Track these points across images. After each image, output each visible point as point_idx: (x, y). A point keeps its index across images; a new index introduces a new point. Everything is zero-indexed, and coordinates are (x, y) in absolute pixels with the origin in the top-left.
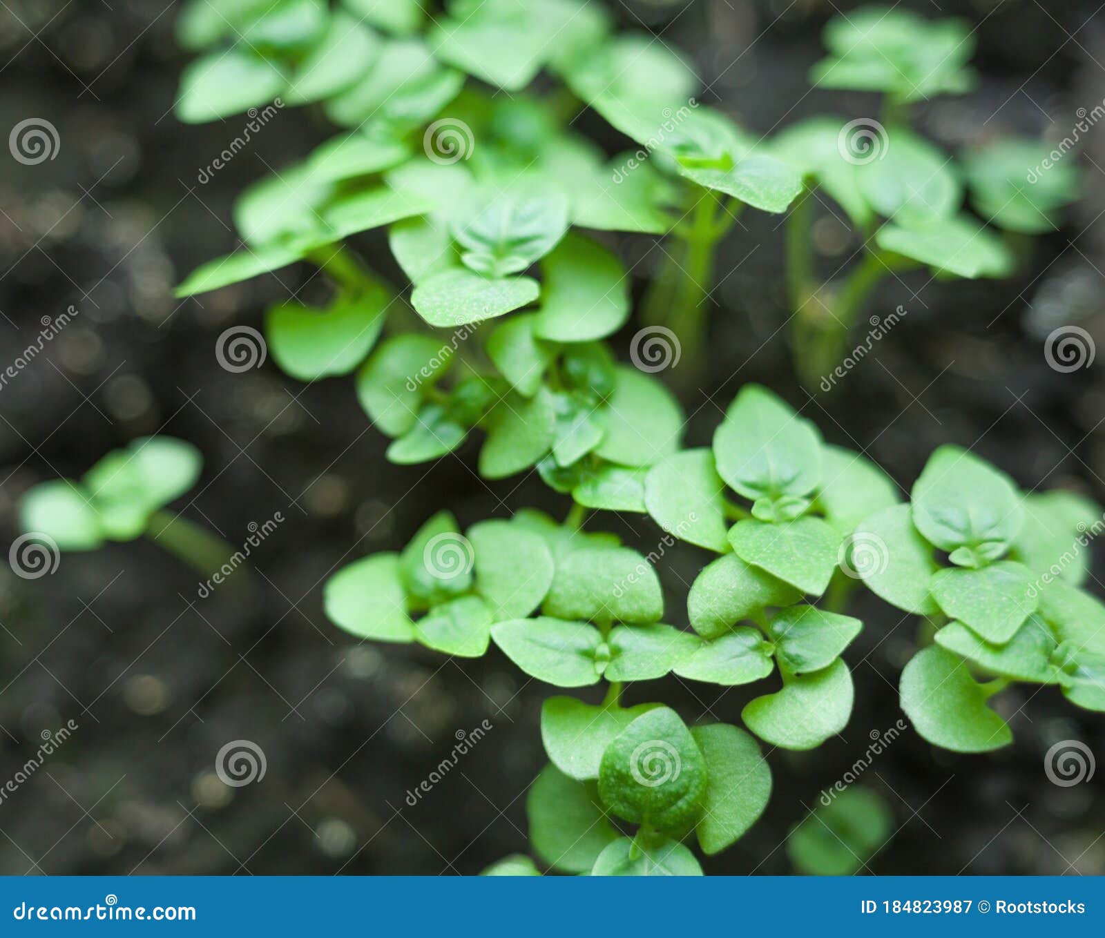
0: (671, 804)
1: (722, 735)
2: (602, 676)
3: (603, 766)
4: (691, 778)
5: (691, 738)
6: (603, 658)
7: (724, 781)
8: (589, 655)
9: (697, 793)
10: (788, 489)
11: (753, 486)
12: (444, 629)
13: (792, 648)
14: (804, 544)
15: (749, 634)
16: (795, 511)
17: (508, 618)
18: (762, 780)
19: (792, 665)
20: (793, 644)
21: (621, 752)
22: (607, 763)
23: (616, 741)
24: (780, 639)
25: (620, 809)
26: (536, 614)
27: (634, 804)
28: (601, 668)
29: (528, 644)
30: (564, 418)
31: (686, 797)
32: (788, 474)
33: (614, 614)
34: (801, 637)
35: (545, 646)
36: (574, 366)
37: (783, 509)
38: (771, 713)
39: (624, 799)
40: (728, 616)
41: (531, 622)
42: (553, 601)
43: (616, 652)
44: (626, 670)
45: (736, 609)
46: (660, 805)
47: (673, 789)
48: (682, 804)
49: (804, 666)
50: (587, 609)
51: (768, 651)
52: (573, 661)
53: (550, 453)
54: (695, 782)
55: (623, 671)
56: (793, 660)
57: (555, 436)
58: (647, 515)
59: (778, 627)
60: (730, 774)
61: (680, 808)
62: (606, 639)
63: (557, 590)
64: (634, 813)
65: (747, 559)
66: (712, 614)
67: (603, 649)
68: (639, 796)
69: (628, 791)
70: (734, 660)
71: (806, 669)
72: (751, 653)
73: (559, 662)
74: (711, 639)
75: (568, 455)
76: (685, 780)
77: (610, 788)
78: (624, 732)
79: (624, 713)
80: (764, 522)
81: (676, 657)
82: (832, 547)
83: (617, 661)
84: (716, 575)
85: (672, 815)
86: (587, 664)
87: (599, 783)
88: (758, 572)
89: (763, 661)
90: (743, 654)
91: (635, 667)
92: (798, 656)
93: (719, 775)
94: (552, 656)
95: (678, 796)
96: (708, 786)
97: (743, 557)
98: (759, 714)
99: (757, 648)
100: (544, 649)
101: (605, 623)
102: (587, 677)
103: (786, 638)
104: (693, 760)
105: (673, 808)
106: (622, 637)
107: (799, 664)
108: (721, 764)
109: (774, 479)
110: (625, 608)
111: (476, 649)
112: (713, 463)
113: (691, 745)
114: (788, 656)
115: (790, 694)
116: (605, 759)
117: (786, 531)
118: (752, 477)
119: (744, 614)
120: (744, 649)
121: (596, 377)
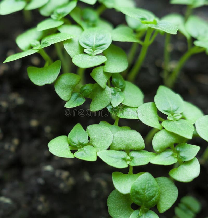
0: (151, 199)
1: (163, 180)
2: (129, 165)
3: (131, 190)
4: (156, 192)
5: (155, 181)
6: (128, 160)
7: (165, 192)
8: (125, 159)
9: (158, 196)
10: (176, 112)
11: (167, 111)
12: (83, 154)
13: (182, 154)
14: (183, 126)
15: (170, 151)
16: (178, 118)
17: (101, 150)
18: (175, 191)
19: (183, 159)
20: (183, 153)
21: (136, 186)
22: (132, 189)
23: (135, 182)
24: (178, 152)
25: (136, 202)
26: (109, 149)
27: (140, 200)
28: (128, 163)
29: (108, 157)
30: (114, 94)
31: (155, 197)
32: (175, 108)
33: (131, 148)
34: (184, 151)
35: (112, 157)
36: (114, 80)
37: (175, 117)
38: (177, 172)
39: (137, 198)
40: (164, 147)
41: (108, 151)
42: (113, 145)
43: (132, 158)
44: (136, 163)
45: (166, 144)
46: (148, 200)
47: (151, 195)
48: (154, 199)
49: (186, 159)
50: (123, 147)
51: (176, 156)
52: (120, 161)
53: (111, 104)
54: (157, 193)
55: (135, 163)
56: (183, 157)
57: (111, 99)
58: (139, 120)
59: (178, 149)
60: (166, 190)
61: (153, 200)
62: (128, 155)
63: (114, 142)
64: (140, 203)
65: (169, 130)
66: (159, 146)
67: (128, 158)
68: (142, 197)
69: (139, 196)
70: (167, 158)
71: (187, 160)
72: (171, 156)
73: (117, 162)
74: (159, 153)
75: (115, 104)
76: (154, 192)
77: (133, 196)
78: (136, 180)
79: (135, 175)
80: (171, 121)
81: (150, 158)
82: (191, 127)
83: (133, 161)
84: (159, 135)
85: (151, 202)
86: (124, 162)
87: (130, 194)
88: (172, 134)
89: (174, 158)
90: (169, 157)
91: (138, 162)
92: (184, 156)
93: (163, 191)
94: (114, 160)
95: (153, 197)
96: (160, 194)
97: (167, 130)
98: (174, 173)
99: (172, 155)
100: (113, 158)
101: (128, 150)
102: (124, 165)
103: (181, 152)
104: (156, 187)
105: (151, 200)
106: (133, 154)
107: (185, 159)
108: (164, 188)
109: (172, 109)
110: (134, 146)
111: (94, 159)
112: (155, 105)
113: (156, 183)
114: (182, 157)
115: (182, 167)
116: (132, 188)
117: (177, 123)
118: (166, 109)
119: (169, 145)
120: (169, 155)
121: (120, 83)
